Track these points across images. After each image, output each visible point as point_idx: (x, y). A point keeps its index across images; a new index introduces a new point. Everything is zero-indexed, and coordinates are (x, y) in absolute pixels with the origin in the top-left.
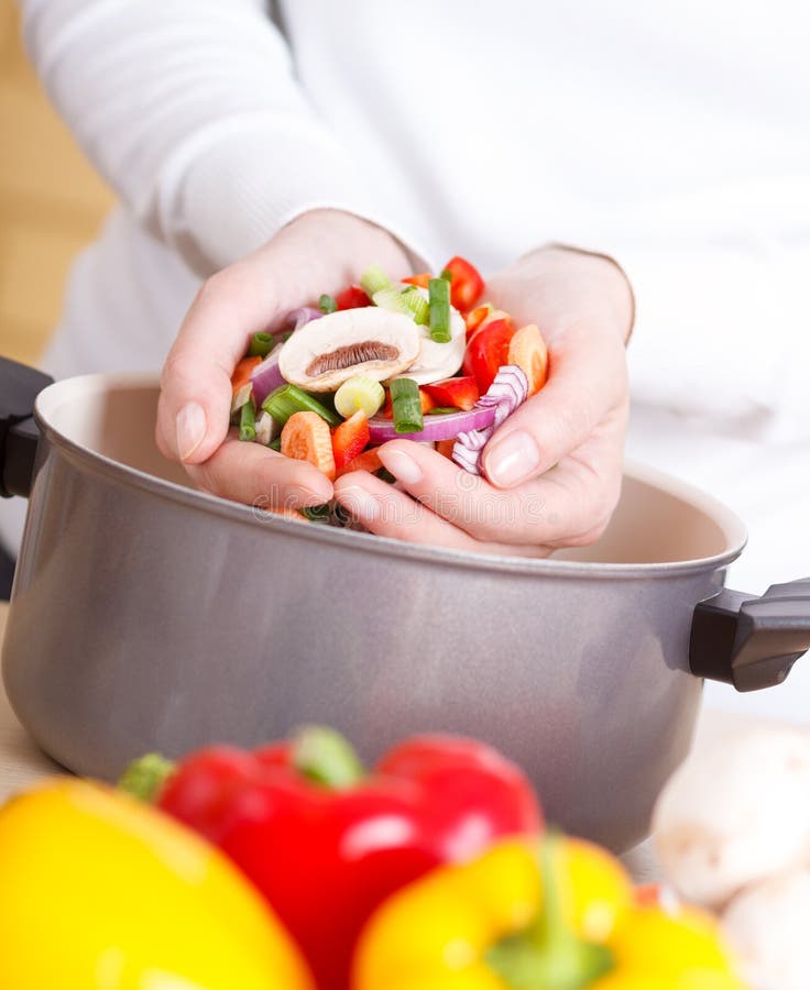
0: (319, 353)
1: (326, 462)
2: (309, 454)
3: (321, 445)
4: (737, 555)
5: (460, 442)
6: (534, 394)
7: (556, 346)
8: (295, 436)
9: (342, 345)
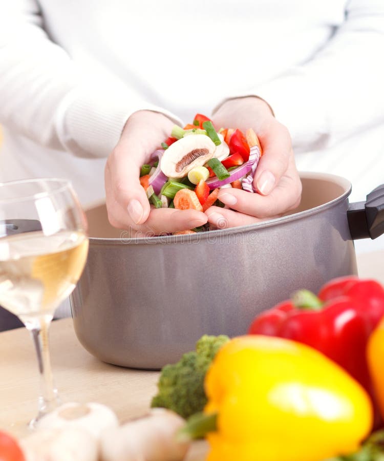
0: (177, 161)
1: (199, 206)
2: (190, 205)
3: (195, 200)
4: (350, 191)
5: (244, 182)
6: (262, 155)
7: (261, 135)
8: (181, 200)
9: (184, 156)
